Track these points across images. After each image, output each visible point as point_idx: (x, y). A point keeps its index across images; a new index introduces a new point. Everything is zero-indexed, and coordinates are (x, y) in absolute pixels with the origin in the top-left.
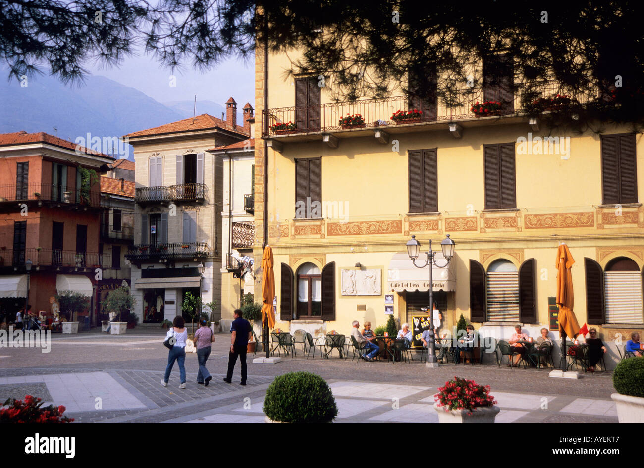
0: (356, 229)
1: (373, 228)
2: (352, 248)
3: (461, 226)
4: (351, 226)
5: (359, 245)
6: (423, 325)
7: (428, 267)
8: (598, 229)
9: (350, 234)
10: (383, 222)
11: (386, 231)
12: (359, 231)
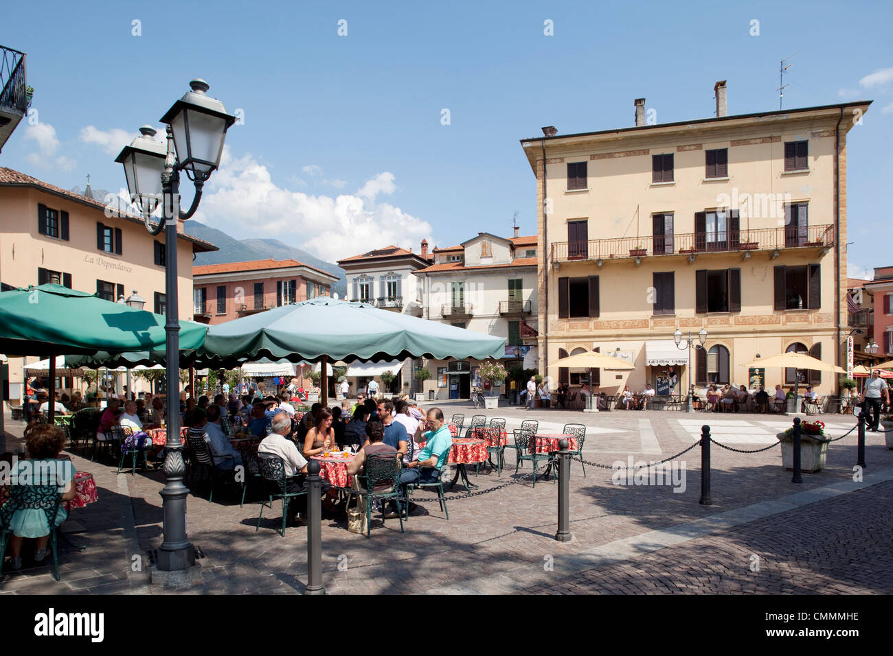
0: (615, 325)
1: (627, 325)
2: (612, 339)
3: (691, 323)
4: (612, 323)
5: (618, 336)
6: (664, 382)
7: (688, 349)
8: (783, 325)
9: (610, 328)
10: (635, 321)
11: (637, 327)
12: (618, 327)
